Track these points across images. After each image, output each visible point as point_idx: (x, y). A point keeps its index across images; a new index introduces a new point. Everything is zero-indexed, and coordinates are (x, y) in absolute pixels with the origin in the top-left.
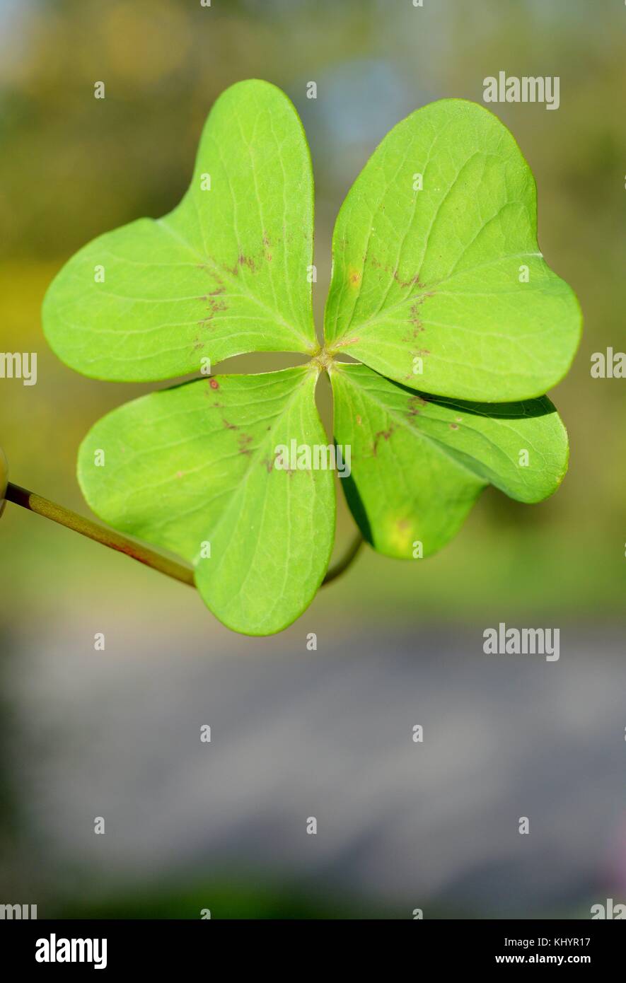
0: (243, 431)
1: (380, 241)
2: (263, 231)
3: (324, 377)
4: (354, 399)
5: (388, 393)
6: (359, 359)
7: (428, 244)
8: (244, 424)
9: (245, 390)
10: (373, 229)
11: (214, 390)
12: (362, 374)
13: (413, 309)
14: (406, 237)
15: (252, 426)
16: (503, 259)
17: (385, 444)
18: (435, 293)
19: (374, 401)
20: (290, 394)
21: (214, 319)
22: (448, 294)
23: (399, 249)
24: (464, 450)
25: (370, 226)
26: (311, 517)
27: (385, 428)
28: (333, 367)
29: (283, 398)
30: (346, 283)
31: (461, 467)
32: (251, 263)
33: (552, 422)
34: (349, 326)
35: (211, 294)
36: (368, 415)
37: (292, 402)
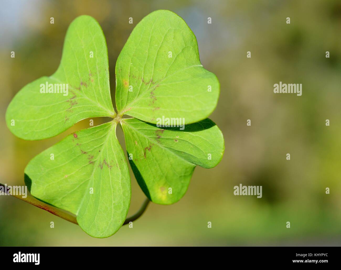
0: (89, 154)
1: (135, 68)
2: (89, 71)
3: (119, 126)
4: (133, 134)
5: (147, 130)
6: (132, 116)
7: (154, 66)
8: (89, 151)
9: (88, 136)
10: (131, 64)
11: (76, 138)
12: (135, 123)
13: (151, 93)
14: (145, 65)
15: (92, 151)
16: (186, 68)
17: (148, 153)
18: (159, 85)
19: (141, 134)
20: (106, 135)
21: (73, 108)
22: (164, 84)
23: (143, 70)
24: (182, 151)
25: (130, 63)
26: (120, 184)
27: (148, 146)
28: (122, 121)
29: (104, 136)
30: (123, 86)
31: (183, 160)
32: (85, 85)
33: (215, 129)
34: (127, 103)
35: (70, 99)
36: (140, 141)
37: (108, 138)
